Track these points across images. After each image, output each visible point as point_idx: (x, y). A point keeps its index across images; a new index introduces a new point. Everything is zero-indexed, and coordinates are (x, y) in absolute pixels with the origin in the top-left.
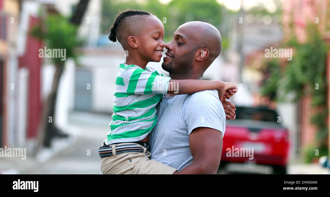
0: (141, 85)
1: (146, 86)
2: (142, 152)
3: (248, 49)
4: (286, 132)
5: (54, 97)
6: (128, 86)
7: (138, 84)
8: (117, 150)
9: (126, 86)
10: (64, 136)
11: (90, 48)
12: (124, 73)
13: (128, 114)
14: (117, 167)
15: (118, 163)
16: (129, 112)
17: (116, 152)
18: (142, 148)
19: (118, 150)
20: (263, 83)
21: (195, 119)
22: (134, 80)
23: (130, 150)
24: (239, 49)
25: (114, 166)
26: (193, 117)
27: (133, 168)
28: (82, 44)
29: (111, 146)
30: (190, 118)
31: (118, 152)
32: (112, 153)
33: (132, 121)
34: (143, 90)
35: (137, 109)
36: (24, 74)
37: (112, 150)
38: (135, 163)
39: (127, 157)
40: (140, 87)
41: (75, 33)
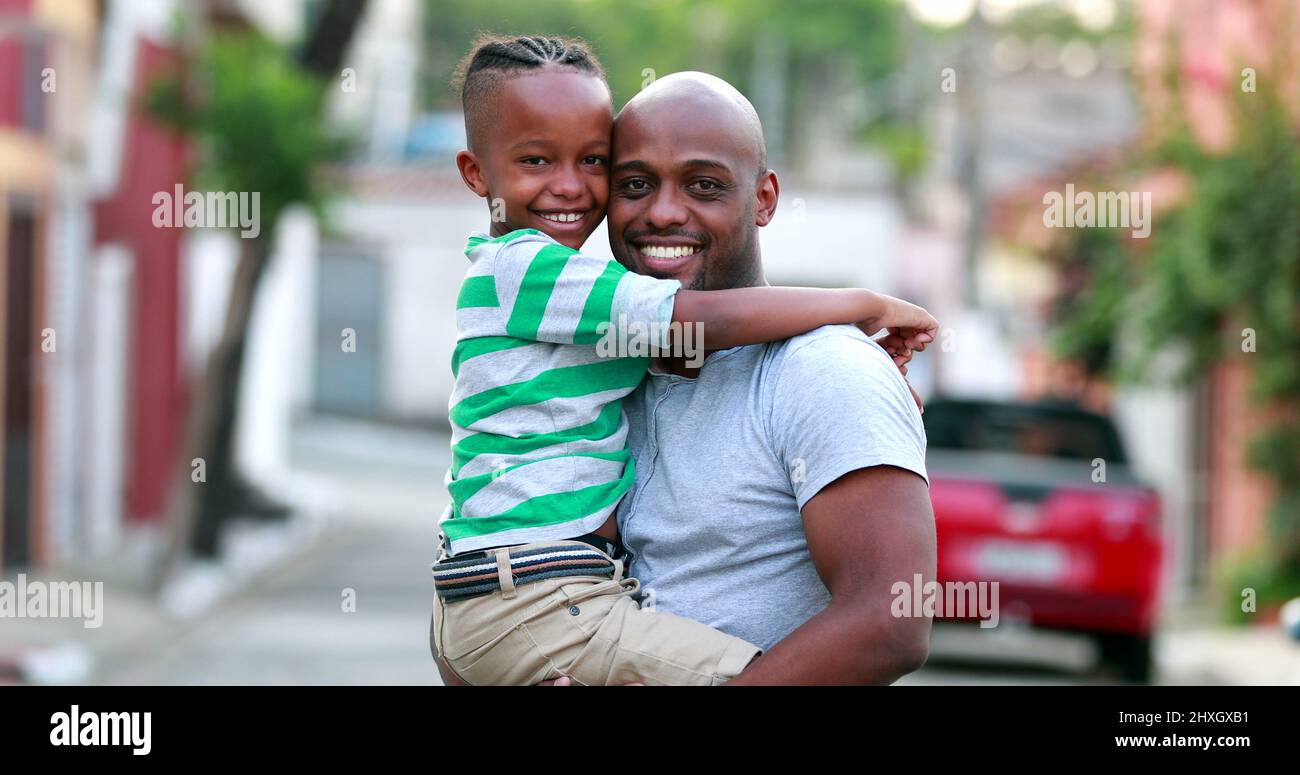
0: (566, 305)
1: (584, 311)
2: (610, 575)
3: (1002, 175)
4: (1150, 501)
5: (232, 358)
6: (514, 308)
7: (551, 302)
8: (517, 570)
9: (505, 309)
10: (271, 513)
11: (376, 168)
12: (499, 260)
13: (521, 422)
14: (518, 635)
15: (525, 622)
16: (523, 415)
17: (514, 578)
18: (604, 558)
19: (522, 569)
20: (1061, 309)
21: (820, 446)
22: (537, 286)
23: (566, 569)
24: (967, 175)
25: (509, 633)
26: (812, 436)
27: (589, 639)
28: (343, 151)
29: (493, 553)
30: (800, 444)
31: (520, 575)
32: (496, 580)
33: (538, 451)
34: (571, 325)
35: (555, 404)
36: (114, 269)
37: (496, 570)
38: (593, 618)
39: (559, 597)
40: (558, 313)
41: (315, 108)
